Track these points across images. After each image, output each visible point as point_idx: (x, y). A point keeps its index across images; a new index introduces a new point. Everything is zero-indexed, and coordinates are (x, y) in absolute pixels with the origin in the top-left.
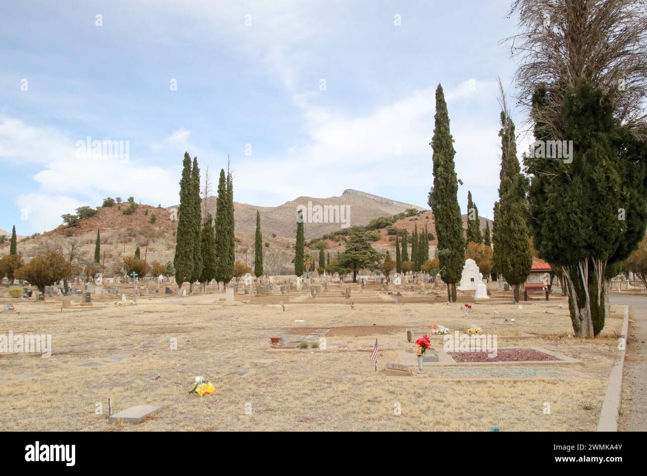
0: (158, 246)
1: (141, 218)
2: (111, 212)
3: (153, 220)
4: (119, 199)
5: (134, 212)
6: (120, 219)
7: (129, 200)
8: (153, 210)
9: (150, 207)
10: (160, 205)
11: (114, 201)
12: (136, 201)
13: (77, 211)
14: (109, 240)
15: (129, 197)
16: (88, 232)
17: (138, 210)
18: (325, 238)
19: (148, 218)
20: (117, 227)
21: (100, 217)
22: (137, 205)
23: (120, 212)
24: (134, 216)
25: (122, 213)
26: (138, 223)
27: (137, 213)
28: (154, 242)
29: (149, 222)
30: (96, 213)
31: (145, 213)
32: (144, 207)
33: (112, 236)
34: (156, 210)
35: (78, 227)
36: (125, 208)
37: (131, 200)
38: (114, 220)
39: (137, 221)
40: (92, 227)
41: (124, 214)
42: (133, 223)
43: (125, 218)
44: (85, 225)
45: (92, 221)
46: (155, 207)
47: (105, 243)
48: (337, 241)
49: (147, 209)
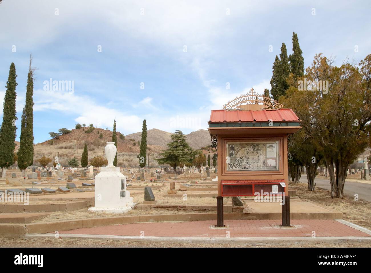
0: (100, 150)
1: (95, 135)
2: (79, 132)
3: (101, 137)
4: (84, 125)
5: (91, 132)
6: (82, 136)
7: (90, 125)
8: (102, 131)
9: (101, 129)
10: (107, 129)
11: (81, 125)
12: (94, 126)
13: (59, 131)
14: (73, 147)
15: (90, 124)
16: (63, 142)
17: (94, 131)
18: (202, 149)
19: (99, 135)
20: (80, 140)
21: (72, 134)
22: (94, 129)
23: (84, 132)
24: (91, 134)
25: (85, 132)
26: (92, 138)
27: (93, 132)
28: (98, 148)
29: (99, 137)
30: (70, 132)
31: (97, 133)
32: (98, 129)
33: (75, 145)
34: (105, 131)
35: (58, 139)
36: (86, 130)
37: (91, 125)
38: (79, 136)
39: (92, 137)
40: (66, 139)
41: (86, 133)
42: (89, 138)
43: (86, 135)
44: (62, 139)
45: (67, 136)
46: (105, 129)
47: (70, 149)
48: (208, 150)
49: (99, 131)
